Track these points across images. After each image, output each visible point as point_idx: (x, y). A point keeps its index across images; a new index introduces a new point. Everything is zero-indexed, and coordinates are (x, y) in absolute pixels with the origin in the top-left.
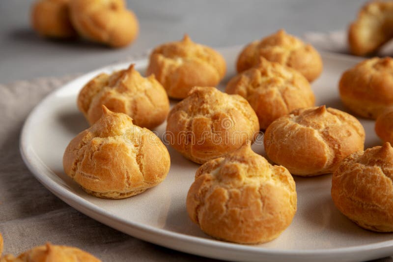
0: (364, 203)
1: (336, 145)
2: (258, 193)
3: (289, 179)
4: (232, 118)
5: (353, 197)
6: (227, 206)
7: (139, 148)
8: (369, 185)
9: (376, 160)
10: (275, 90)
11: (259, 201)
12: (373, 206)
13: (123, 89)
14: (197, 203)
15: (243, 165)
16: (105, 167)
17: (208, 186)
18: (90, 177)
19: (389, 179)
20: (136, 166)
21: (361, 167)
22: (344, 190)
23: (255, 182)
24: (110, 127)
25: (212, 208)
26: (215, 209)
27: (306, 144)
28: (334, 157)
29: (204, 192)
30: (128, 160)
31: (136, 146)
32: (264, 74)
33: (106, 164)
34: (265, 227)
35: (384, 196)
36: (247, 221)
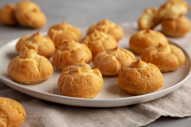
0: (129, 82)
1: (122, 62)
2: (86, 78)
3: (99, 73)
4: (79, 52)
5: (125, 80)
6: (73, 83)
7: (39, 63)
8: (131, 75)
9: (135, 66)
10: (100, 42)
11: (86, 81)
12: (132, 83)
13: (35, 42)
14: (61, 83)
15: (80, 67)
17: (66, 76)
18: (18, 75)
19: (139, 73)
20: (37, 70)
21: (129, 69)
22: (122, 78)
23: (85, 74)
24: (27, 55)
25: (67, 84)
26: (68, 84)
29: (64, 79)
30: (34, 67)
31: (38, 62)
32: (96, 35)
33: (25, 69)
34: (88, 92)
35: (137, 79)
36: (81, 89)
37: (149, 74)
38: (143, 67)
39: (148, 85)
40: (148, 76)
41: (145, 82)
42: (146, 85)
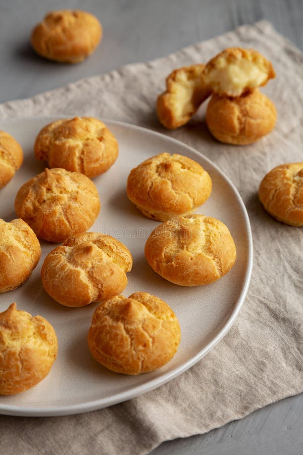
0: (107, 357)
1: (100, 285)
2: (18, 356)
4: (11, 256)
5: (100, 351)
8: (112, 342)
9: (121, 317)
10: (58, 209)
11: (19, 363)
12: (114, 360)
15: (7, 331)
19: (128, 336)
21: (109, 321)
22: (94, 342)
23: (16, 345)
27: (73, 286)
28: (98, 294)
32: (49, 189)
35: (122, 352)
36: (8, 381)
37: (148, 341)
38: (136, 321)
39: (145, 364)
40: (145, 345)
41: (139, 359)
42: (140, 363)
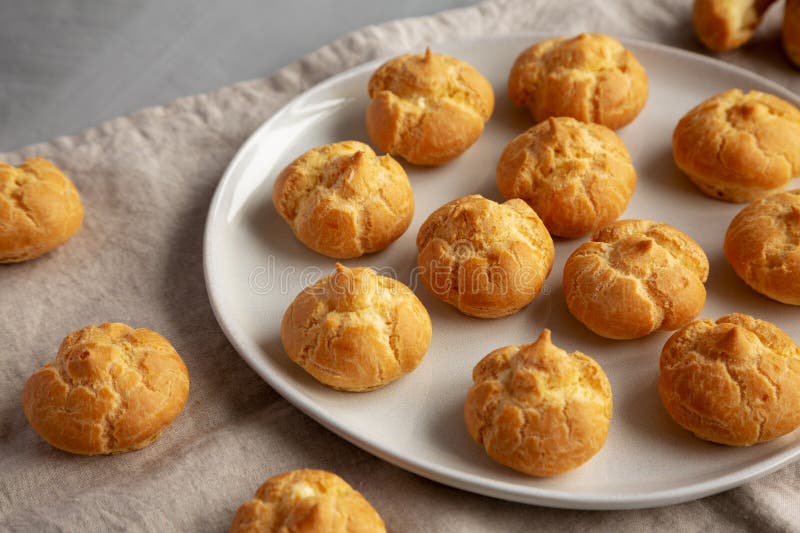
0: (702, 416)
1: (667, 303)
2: (562, 414)
3: (602, 383)
4: (517, 258)
5: (688, 407)
6: (522, 433)
7: (391, 326)
8: (709, 393)
9: (720, 352)
10: (576, 182)
11: (565, 425)
12: (714, 422)
13: (348, 193)
14: (482, 423)
15: (542, 374)
16: (350, 361)
17: (496, 402)
18: (328, 371)
19: (736, 383)
20: (390, 353)
21: (699, 360)
22: (676, 393)
23: (556, 397)
25: (502, 435)
26: (505, 435)
27: (625, 305)
28: (663, 318)
29: (492, 409)
30: (380, 347)
31: (388, 323)
32: (559, 151)
33: (351, 356)
34: (572, 459)
35: (728, 409)
36: (549, 453)
37: (770, 390)
38: (747, 358)
39: (765, 427)
40: (765, 398)
41: (756, 419)
42: (758, 426)
